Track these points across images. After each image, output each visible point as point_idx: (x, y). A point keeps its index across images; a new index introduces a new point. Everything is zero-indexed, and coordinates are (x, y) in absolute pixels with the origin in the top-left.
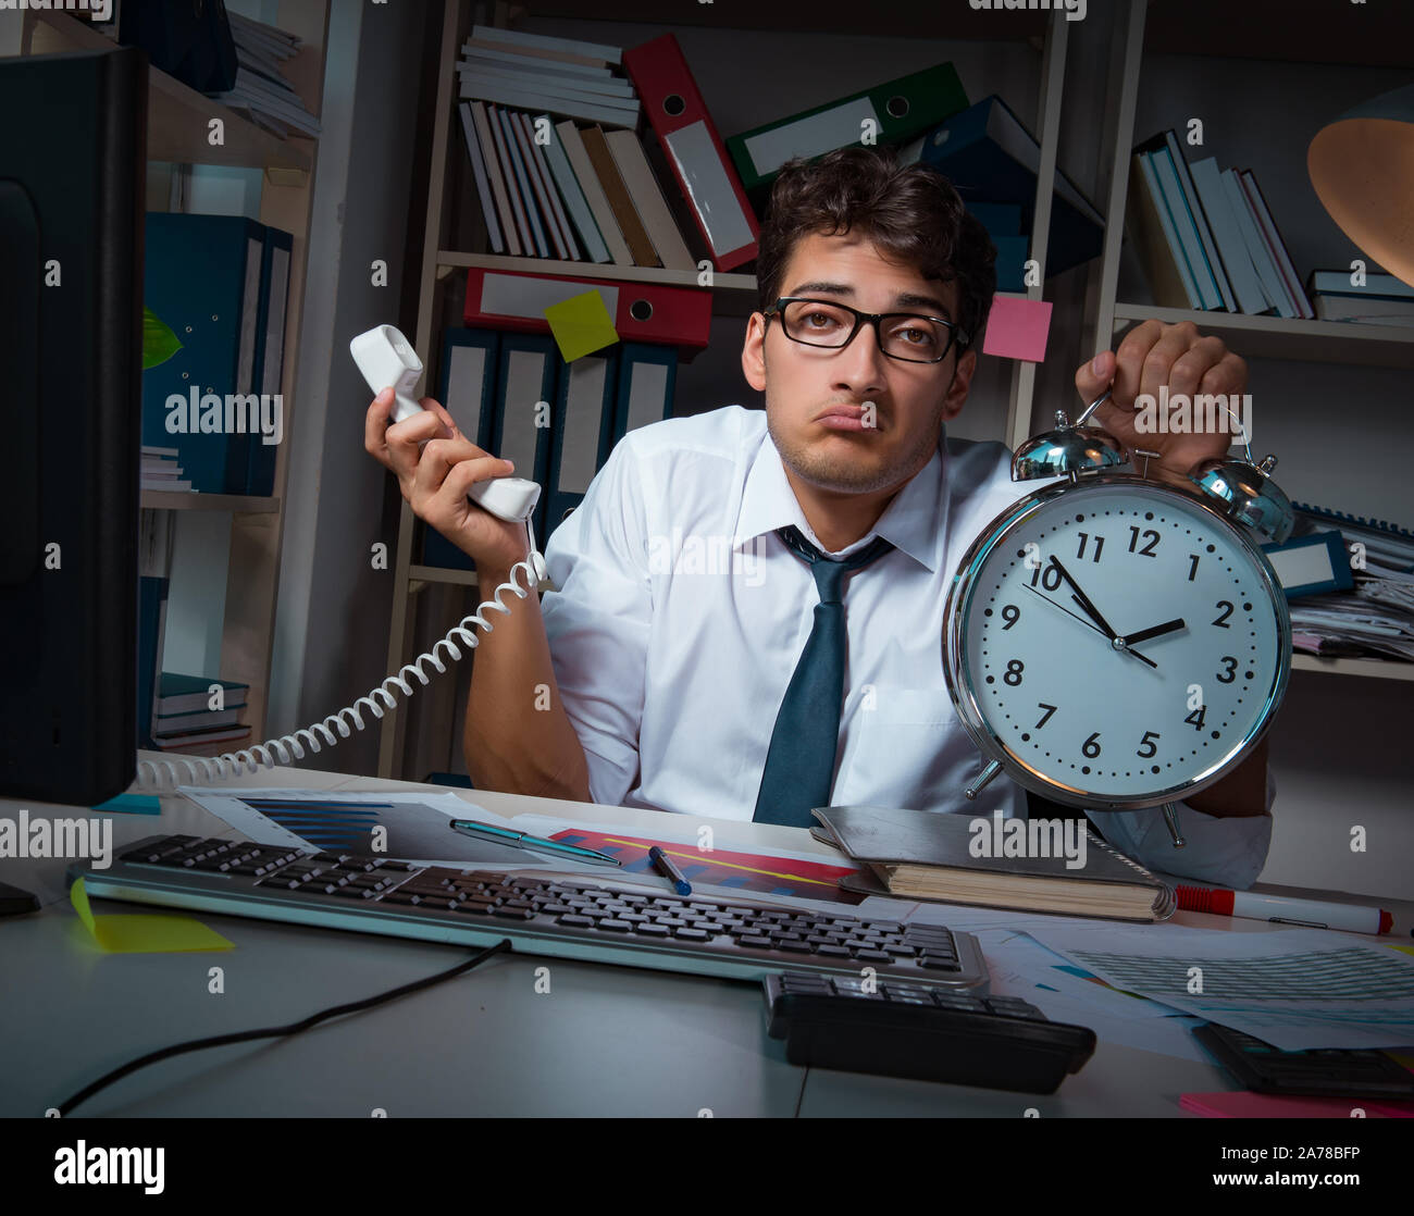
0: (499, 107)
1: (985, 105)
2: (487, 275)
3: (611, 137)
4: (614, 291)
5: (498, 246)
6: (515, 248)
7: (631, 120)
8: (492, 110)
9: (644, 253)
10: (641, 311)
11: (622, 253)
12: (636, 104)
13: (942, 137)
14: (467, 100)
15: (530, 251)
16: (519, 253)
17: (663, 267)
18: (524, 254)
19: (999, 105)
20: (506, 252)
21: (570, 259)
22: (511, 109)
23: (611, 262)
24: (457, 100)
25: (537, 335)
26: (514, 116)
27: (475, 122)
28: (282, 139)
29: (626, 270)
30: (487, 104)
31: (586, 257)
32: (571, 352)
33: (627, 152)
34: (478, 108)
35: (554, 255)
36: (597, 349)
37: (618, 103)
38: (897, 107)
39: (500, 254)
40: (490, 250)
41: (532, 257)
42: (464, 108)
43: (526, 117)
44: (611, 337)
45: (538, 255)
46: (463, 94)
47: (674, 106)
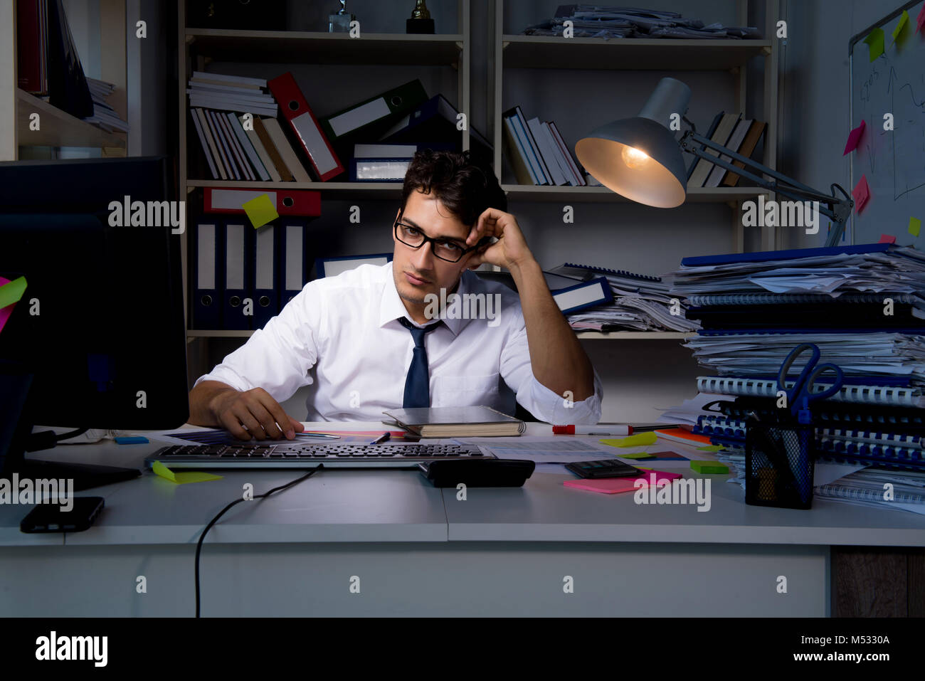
0: (210, 110)
1: (436, 98)
2: (213, 190)
3: (265, 122)
4: (275, 194)
5: (216, 176)
6: (224, 177)
7: (275, 113)
8: (207, 111)
9: (286, 175)
10: (288, 202)
11: (276, 176)
12: (276, 106)
13: (418, 114)
14: (194, 108)
15: (232, 177)
16: (226, 178)
17: (294, 180)
18: (229, 179)
19: (443, 99)
20: (220, 178)
21: (251, 180)
22: (216, 111)
23: (271, 180)
24: (189, 108)
25: (239, 217)
26: (218, 114)
27: (200, 119)
28: (110, 133)
29: (277, 183)
30: (204, 109)
31: (259, 179)
32: (257, 224)
33: (274, 129)
34: (200, 111)
35: (243, 178)
36: (269, 221)
37: (269, 106)
38: (396, 101)
39: (217, 180)
40: (212, 178)
41: (233, 180)
42: (193, 111)
43: (223, 114)
44: (275, 215)
45: (235, 179)
46: (192, 105)
47: (294, 106)
